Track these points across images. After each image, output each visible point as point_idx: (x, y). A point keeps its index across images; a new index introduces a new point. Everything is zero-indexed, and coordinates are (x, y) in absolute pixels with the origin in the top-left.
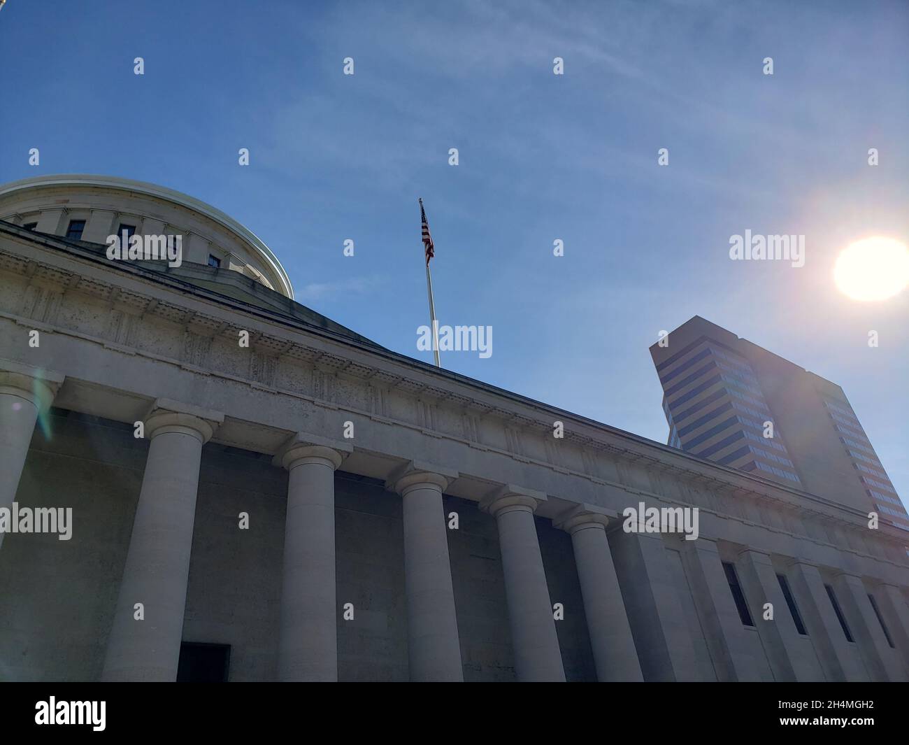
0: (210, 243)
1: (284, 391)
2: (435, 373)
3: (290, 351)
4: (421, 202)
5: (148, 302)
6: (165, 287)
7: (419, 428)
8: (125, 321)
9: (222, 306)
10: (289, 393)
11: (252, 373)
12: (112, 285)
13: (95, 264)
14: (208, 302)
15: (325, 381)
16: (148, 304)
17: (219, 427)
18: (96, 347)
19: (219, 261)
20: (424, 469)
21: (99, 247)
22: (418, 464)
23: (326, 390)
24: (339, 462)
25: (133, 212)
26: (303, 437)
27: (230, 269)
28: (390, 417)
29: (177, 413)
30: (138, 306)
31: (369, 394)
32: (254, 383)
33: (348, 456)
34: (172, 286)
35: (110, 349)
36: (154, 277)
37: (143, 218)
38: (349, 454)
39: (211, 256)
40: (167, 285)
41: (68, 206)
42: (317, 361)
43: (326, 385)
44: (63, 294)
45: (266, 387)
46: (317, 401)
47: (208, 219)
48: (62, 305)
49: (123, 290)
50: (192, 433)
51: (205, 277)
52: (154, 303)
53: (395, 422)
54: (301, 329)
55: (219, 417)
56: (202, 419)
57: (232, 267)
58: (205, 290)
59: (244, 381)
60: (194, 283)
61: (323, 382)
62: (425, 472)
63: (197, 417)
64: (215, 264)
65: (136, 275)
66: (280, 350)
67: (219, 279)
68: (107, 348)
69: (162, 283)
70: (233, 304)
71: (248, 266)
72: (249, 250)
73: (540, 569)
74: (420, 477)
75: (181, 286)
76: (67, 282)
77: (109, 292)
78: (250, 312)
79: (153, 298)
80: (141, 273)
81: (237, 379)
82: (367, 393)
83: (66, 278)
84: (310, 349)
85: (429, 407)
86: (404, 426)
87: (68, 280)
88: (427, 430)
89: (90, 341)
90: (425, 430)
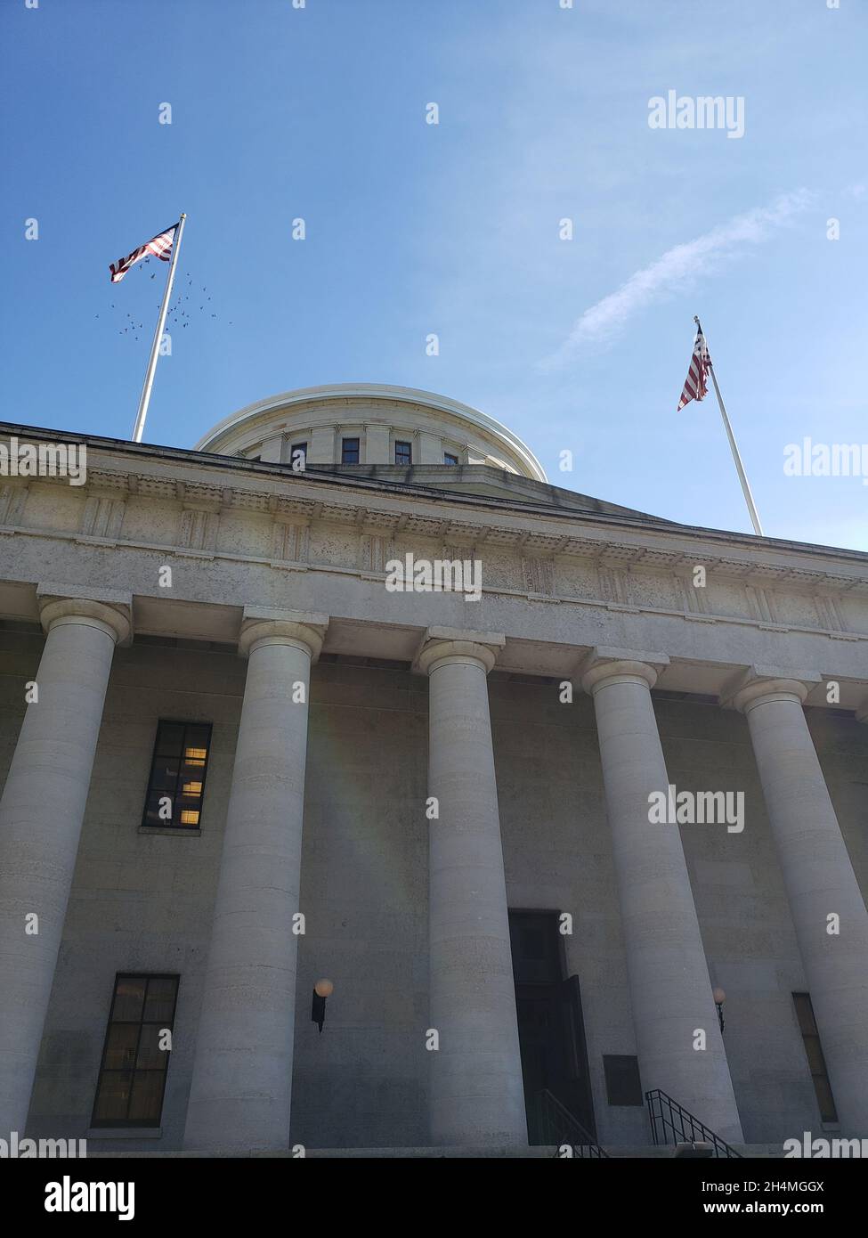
0: (443, 439)
1: (568, 599)
2: (762, 545)
3: (566, 548)
4: (697, 321)
5: (397, 519)
6: (411, 498)
7: (754, 622)
8: (377, 545)
9: (478, 508)
10: (575, 600)
11: (525, 582)
12: (356, 507)
13: (334, 486)
14: (462, 506)
15: (616, 579)
16: (397, 521)
17: (500, 651)
18: (353, 580)
19: (456, 459)
20: (770, 675)
22: (762, 670)
23: (619, 590)
24: (654, 677)
25: (354, 421)
26: (602, 652)
27: (470, 463)
28: (711, 613)
29: (452, 641)
30: (387, 526)
31: (677, 587)
32: (531, 595)
33: (664, 669)
34: (419, 496)
35: (368, 580)
36: (398, 489)
37: (364, 427)
38: (665, 666)
39: (446, 455)
40: (414, 495)
41: (286, 430)
42: (600, 555)
43: (617, 583)
44: (309, 527)
45: (546, 597)
46: (611, 605)
47: (435, 411)
48: (310, 538)
49: (369, 511)
50: (474, 662)
51: (450, 479)
52: (404, 519)
53: (720, 618)
55: (500, 639)
56: (481, 644)
57: (472, 461)
58: (456, 493)
59: (518, 593)
60: (439, 487)
61: (614, 580)
62: (773, 679)
63: (476, 642)
64: (452, 462)
65: (379, 490)
66: (553, 549)
67: (466, 479)
68: (365, 579)
69: (407, 494)
70: (489, 503)
71: (489, 457)
72: (485, 435)
74: (767, 686)
75: (428, 494)
76: (310, 512)
77: (355, 516)
79: (402, 514)
80: (383, 487)
81: (511, 592)
82: (674, 587)
83: (308, 508)
84: (589, 542)
85: (762, 593)
86: (733, 623)
87: (311, 509)
88: (766, 623)
89: (346, 574)
90: (762, 624)
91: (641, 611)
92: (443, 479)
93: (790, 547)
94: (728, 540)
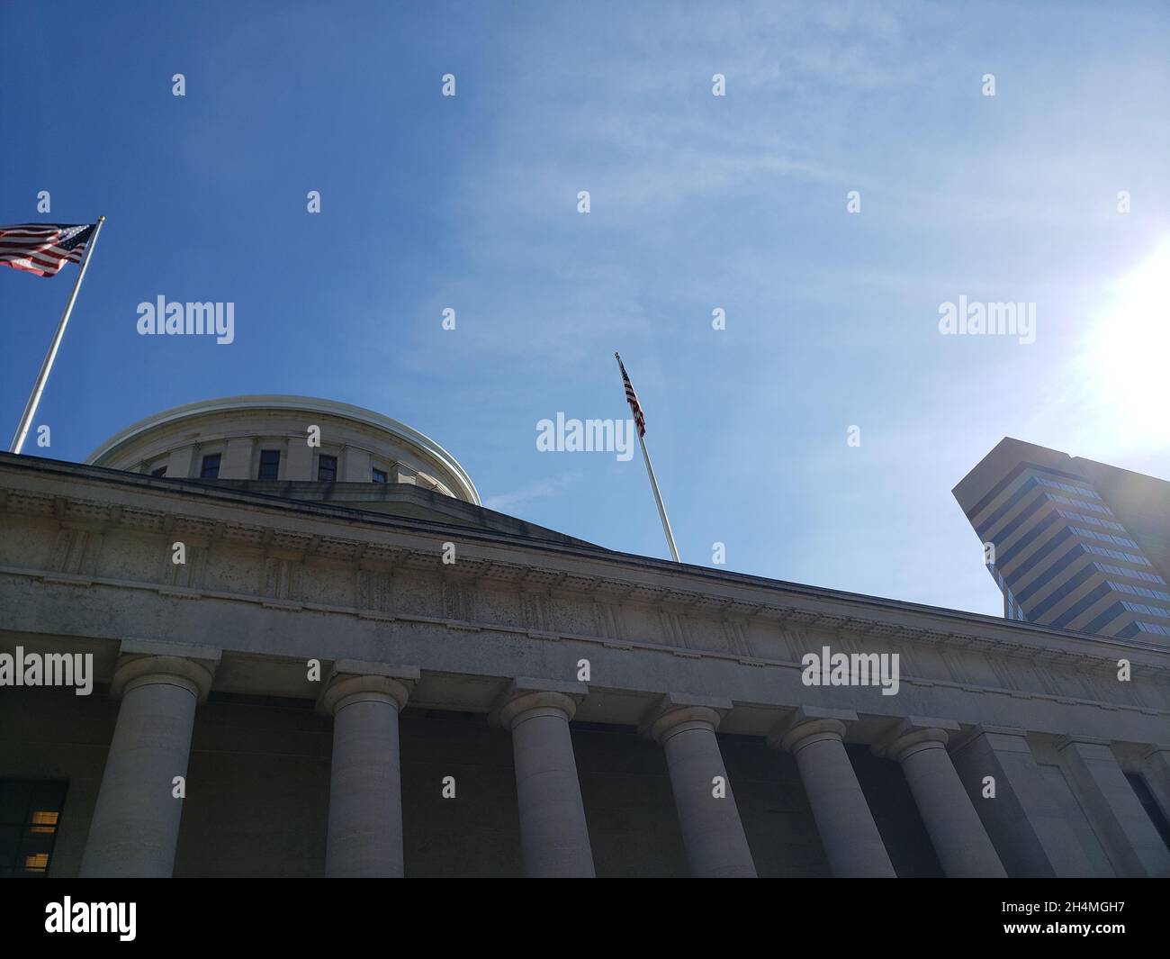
0: (371, 455)
1: (488, 626)
2: (675, 571)
3: (489, 573)
4: (618, 357)
5: (308, 542)
6: (327, 519)
7: (669, 648)
8: (284, 570)
9: (398, 530)
10: (495, 627)
11: (445, 609)
12: (263, 528)
13: (240, 505)
14: (381, 528)
15: (538, 604)
16: (308, 544)
17: (415, 686)
18: (253, 608)
19: (384, 475)
20: (685, 703)
21: (241, 483)
22: (676, 698)
23: (540, 616)
24: (573, 709)
25: (275, 433)
26: (521, 683)
27: (400, 482)
28: (628, 640)
29: (361, 675)
30: (297, 548)
31: (596, 613)
32: (451, 622)
33: (583, 700)
34: (335, 517)
35: (271, 608)
36: (312, 509)
37: (287, 439)
38: (584, 697)
39: (375, 470)
40: (328, 516)
41: (199, 440)
42: (523, 580)
43: (539, 610)
44: (208, 549)
45: (466, 625)
46: (532, 632)
47: (364, 426)
48: (207, 562)
49: (277, 532)
50: (384, 699)
51: (372, 498)
52: (316, 541)
53: (637, 645)
54: (497, 541)
55: (414, 672)
56: (393, 678)
57: (402, 479)
58: (375, 514)
59: (437, 621)
60: (361, 507)
61: (535, 606)
62: (687, 707)
63: (388, 677)
64: (381, 479)
65: (290, 510)
66: (476, 573)
67: (390, 498)
68: (267, 607)
69: (322, 515)
70: (411, 525)
71: (420, 473)
72: (420, 455)
73: (868, 818)
74: (682, 715)
75: (345, 515)
76: (211, 533)
77: (261, 538)
78: (432, 532)
79: (315, 536)
80: (296, 507)
81: (428, 619)
82: (593, 612)
83: (208, 528)
84: (512, 566)
85: (676, 617)
86: (649, 649)
87: (212, 530)
88: (679, 649)
89: (246, 601)
90: (677, 650)
91: (561, 638)
92: (365, 498)
93: (700, 572)
94: (643, 566)
